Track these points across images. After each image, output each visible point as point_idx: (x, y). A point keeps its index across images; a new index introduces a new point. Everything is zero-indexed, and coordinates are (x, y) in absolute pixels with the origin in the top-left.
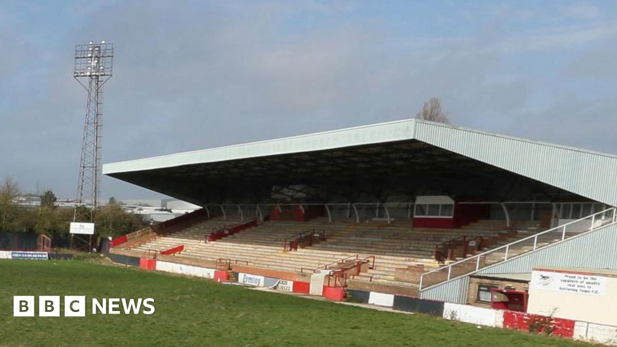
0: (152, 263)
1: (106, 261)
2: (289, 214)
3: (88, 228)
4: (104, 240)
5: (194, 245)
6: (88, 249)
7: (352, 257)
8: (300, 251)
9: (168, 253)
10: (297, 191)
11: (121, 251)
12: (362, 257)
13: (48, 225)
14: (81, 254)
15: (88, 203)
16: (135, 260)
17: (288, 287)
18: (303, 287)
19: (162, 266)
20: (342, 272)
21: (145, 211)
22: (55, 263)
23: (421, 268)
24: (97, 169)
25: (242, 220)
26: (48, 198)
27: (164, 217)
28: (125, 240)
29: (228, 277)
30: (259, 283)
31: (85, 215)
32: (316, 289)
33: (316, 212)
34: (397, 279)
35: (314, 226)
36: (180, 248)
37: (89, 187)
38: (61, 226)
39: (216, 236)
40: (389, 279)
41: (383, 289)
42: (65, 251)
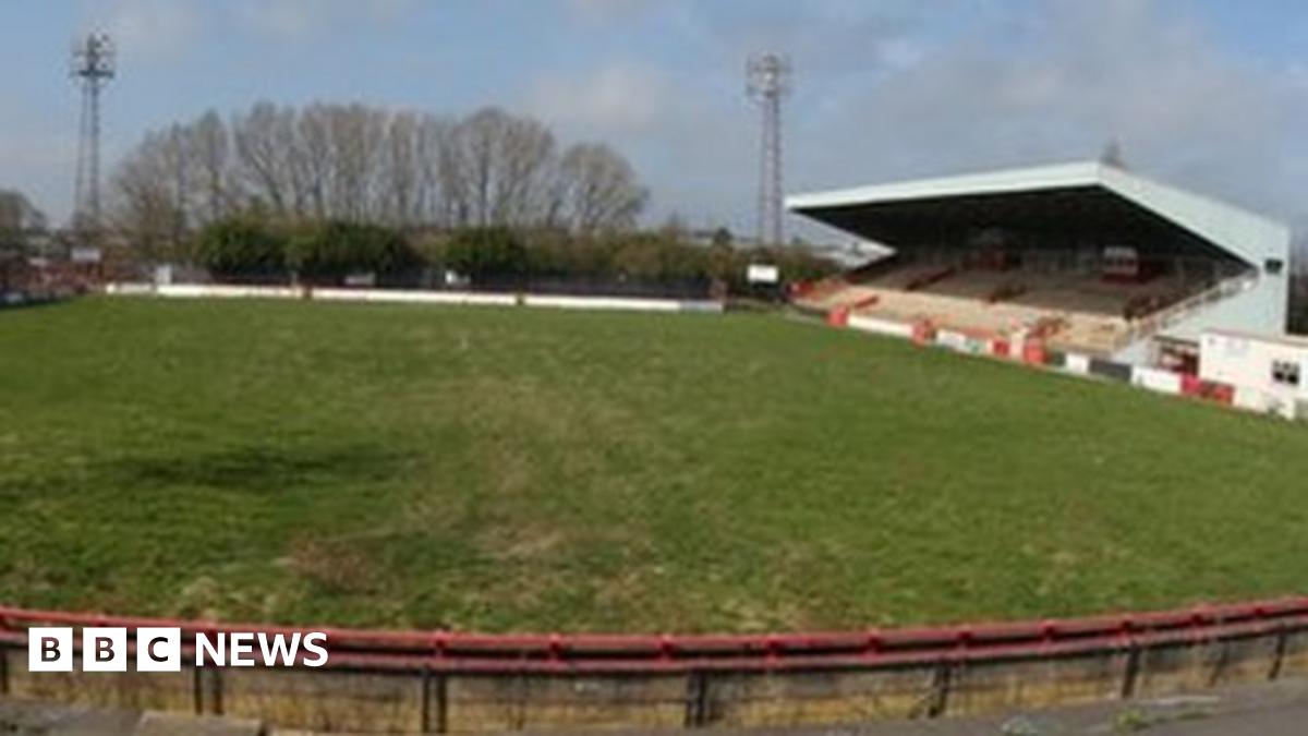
0: (844, 317)
1: (791, 315)
2: (988, 264)
3: (769, 274)
4: (788, 289)
5: (891, 297)
6: (770, 299)
7: (1048, 314)
8: (1001, 307)
9: (864, 306)
10: (991, 237)
11: (807, 302)
12: (1060, 314)
13: (721, 267)
14: (764, 305)
15: (769, 240)
16: (824, 314)
17: (988, 348)
18: (1002, 347)
19: (856, 321)
20: (1040, 331)
21: (835, 255)
22: (731, 318)
23: (1111, 328)
24: (778, 203)
25: (940, 269)
26: (722, 236)
27: (857, 262)
28: (812, 289)
29: (926, 336)
30: (959, 342)
31: (766, 259)
32: (1016, 350)
33: (1013, 262)
34: (1093, 340)
35: (1011, 277)
36: (873, 301)
37: (769, 224)
38: (739, 271)
39: (913, 286)
40: (1082, 341)
41: (1078, 350)
42: (742, 301)
